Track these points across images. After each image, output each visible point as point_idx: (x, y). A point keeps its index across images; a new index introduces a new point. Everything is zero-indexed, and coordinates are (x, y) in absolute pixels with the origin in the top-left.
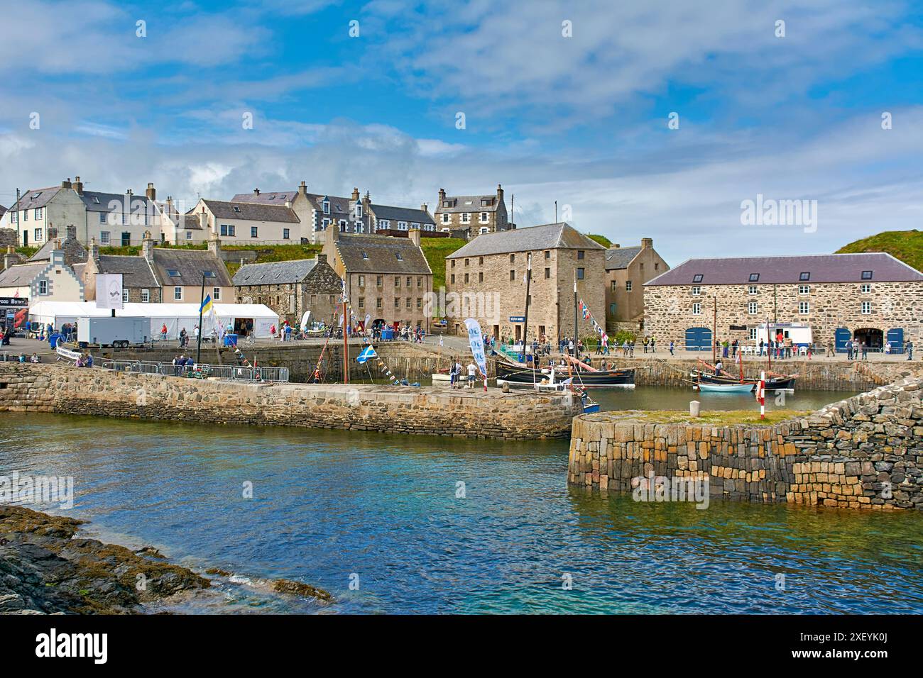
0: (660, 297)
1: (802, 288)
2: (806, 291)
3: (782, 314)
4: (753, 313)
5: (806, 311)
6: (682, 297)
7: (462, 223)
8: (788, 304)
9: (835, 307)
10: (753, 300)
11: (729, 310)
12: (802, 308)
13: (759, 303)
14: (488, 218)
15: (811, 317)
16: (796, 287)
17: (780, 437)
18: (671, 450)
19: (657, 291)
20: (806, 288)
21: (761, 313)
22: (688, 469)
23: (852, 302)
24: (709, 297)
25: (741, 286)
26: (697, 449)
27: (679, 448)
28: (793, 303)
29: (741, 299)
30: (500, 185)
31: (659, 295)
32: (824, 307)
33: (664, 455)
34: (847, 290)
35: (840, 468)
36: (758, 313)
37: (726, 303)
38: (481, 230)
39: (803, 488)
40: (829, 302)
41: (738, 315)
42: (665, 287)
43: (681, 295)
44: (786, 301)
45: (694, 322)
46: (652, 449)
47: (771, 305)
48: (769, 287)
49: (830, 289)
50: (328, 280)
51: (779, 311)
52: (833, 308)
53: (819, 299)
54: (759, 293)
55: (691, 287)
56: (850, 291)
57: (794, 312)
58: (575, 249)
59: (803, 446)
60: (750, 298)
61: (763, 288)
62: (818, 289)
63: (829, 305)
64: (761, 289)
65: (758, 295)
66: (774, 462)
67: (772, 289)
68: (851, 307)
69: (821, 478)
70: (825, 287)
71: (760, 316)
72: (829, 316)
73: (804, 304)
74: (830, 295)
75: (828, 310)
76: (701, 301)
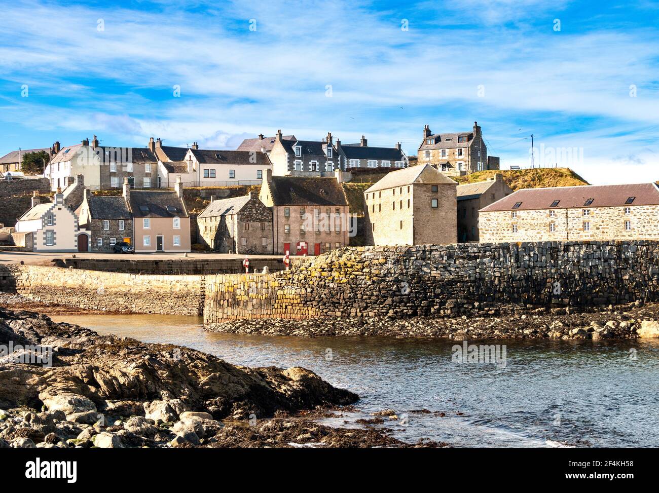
0: (489, 220)
1: (585, 211)
2: (588, 214)
3: (572, 232)
4: (553, 231)
5: (588, 229)
6: (505, 220)
7: (440, 158)
8: (575, 224)
9: (607, 225)
10: (552, 221)
11: (537, 229)
12: (585, 227)
13: (556, 224)
14: (463, 153)
15: (591, 233)
16: (581, 210)
17: (273, 278)
18: (235, 286)
19: (488, 216)
20: (588, 211)
21: (557, 231)
22: (241, 295)
23: (618, 221)
24: (523, 219)
25: (544, 211)
26: (244, 286)
27: (238, 285)
28: (579, 223)
29: (544, 221)
30: (476, 123)
31: (489, 218)
32: (600, 225)
33: (232, 288)
34: (615, 211)
35: (294, 291)
36: (556, 231)
37: (534, 224)
38: (457, 164)
39: (280, 301)
40: (603, 222)
41: (542, 234)
42: (493, 212)
43: (505, 218)
44: (574, 222)
45: (513, 239)
46: (228, 286)
47: (564, 225)
48: (563, 211)
49: (603, 212)
50: (259, 212)
51: (570, 230)
52: (606, 226)
53: (596, 220)
54: (556, 216)
55: (510, 212)
56: (617, 213)
57: (580, 230)
58: (430, 184)
59: (281, 282)
60: (550, 219)
61: (559, 211)
62: (596, 212)
63: (602, 224)
64: (558, 212)
65: (556, 217)
66: (270, 290)
67: (565, 212)
68: (617, 225)
69: (287, 296)
70: (600, 210)
71: (557, 233)
72: (603, 232)
73: (587, 223)
74: (604, 217)
75: (603, 228)
76: (517, 222)
